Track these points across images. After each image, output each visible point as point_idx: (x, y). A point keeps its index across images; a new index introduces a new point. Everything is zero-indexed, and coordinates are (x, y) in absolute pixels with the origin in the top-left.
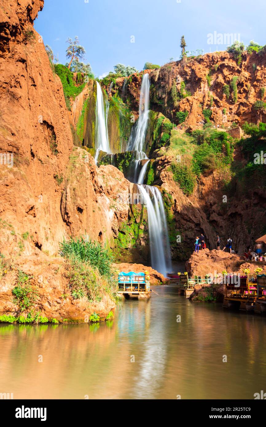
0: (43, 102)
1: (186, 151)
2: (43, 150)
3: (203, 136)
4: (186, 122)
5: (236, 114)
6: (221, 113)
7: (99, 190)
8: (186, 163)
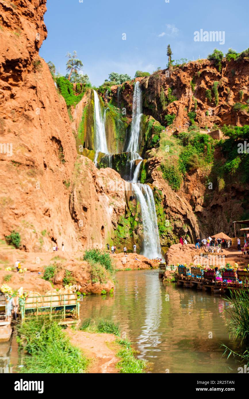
0: (51, 120)
1: (173, 152)
2: (53, 161)
3: (188, 138)
4: (174, 125)
5: (218, 115)
6: (205, 115)
7: (100, 191)
8: (173, 163)
